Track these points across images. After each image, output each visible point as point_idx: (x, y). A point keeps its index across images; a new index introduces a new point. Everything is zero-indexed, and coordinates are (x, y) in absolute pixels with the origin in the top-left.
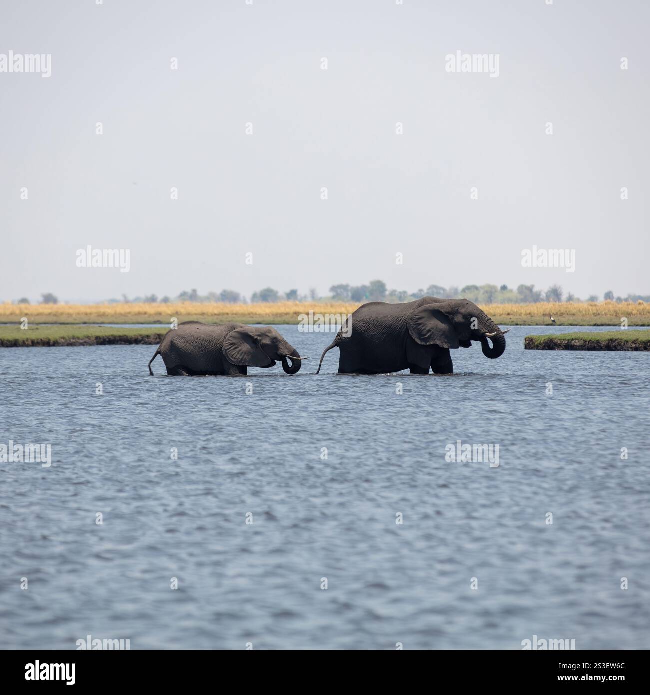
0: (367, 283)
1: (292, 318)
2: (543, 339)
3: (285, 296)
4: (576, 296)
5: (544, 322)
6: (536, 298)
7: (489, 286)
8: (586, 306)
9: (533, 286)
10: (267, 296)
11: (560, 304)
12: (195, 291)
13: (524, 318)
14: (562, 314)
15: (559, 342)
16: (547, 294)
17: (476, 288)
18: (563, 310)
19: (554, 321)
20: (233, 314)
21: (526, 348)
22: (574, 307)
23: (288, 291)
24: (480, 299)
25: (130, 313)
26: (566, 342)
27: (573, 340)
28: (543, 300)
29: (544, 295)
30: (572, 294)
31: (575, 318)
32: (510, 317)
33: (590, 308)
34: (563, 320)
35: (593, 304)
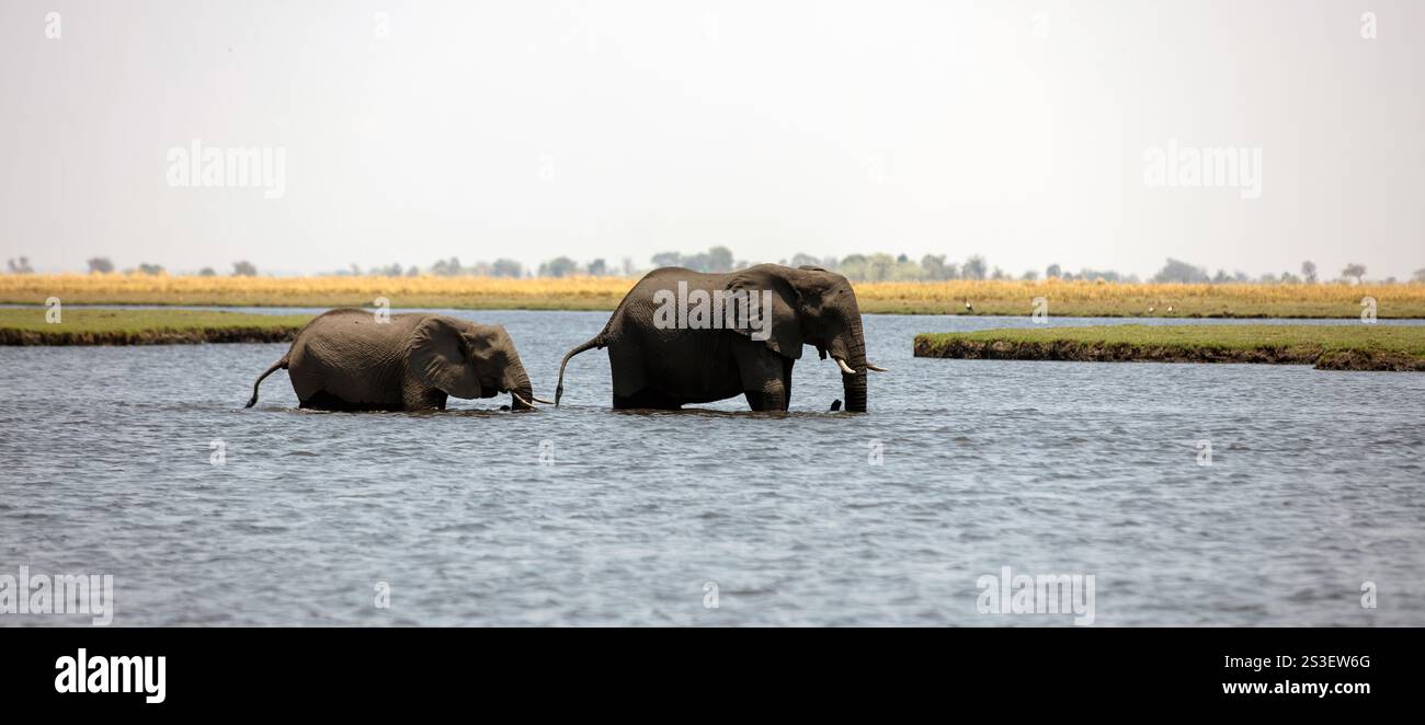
0: (706, 250)
1: (575, 300)
2: (945, 340)
3: (586, 268)
4: (1005, 272)
5: (955, 309)
6: (949, 274)
7: (881, 256)
8: (1019, 285)
9: (944, 257)
10: (560, 268)
11: (982, 282)
12: (455, 260)
13: (926, 303)
14: (983, 298)
15: (971, 345)
16: (964, 267)
17: (862, 259)
18: (984, 291)
19: (970, 308)
20: (489, 294)
21: (916, 355)
22: (1002, 287)
23: (591, 260)
24: (867, 276)
25: (333, 291)
26: (983, 345)
27: (995, 341)
28: (958, 277)
29: (959, 270)
30: (1000, 268)
31: (1003, 303)
32: (903, 301)
33: (1026, 289)
34: (984, 306)
35: (1030, 282)
